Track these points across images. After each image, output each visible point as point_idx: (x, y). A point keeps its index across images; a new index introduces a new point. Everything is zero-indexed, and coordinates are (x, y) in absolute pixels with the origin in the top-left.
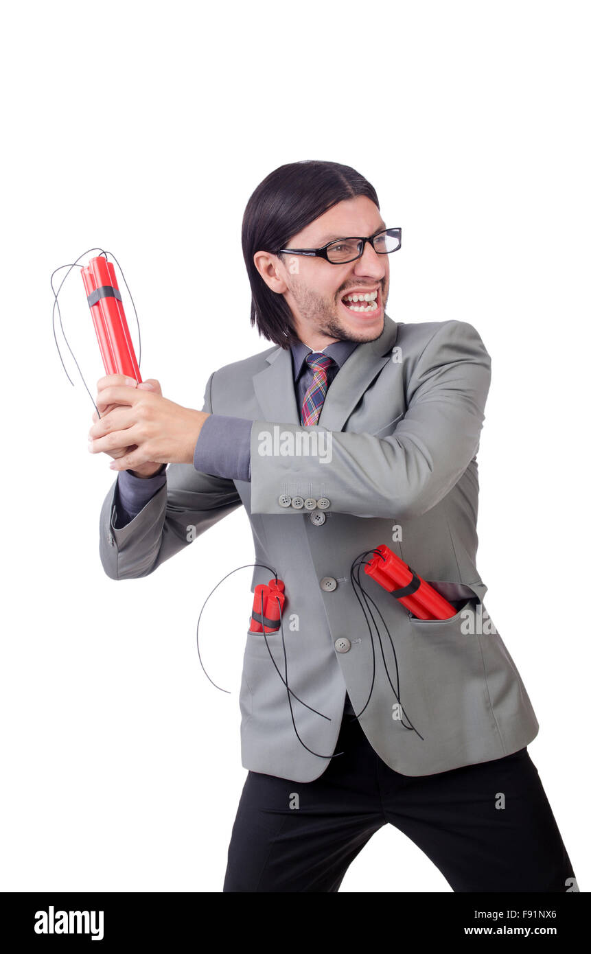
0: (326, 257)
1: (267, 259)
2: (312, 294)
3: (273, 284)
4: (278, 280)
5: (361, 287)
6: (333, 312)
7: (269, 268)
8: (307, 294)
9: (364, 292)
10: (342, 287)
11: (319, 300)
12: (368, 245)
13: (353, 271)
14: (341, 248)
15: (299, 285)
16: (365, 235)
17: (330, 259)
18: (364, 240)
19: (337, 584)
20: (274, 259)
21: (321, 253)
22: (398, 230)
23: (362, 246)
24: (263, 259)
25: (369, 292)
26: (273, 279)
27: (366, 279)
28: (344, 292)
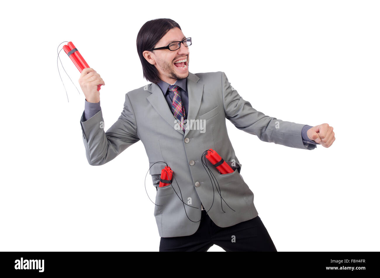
0: (169, 49)
1: (148, 53)
2: (165, 62)
3: (151, 62)
4: (152, 60)
5: (182, 58)
6: (172, 68)
7: (149, 56)
8: (163, 62)
9: (182, 60)
10: (174, 59)
11: (167, 64)
12: (182, 43)
13: (178, 53)
14: (174, 45)
15: (160, 60)
16: (180, 40)
17: (171, 49)
18: (180, 42)
19: (195, 162)
20: (150, 53)
21: (167, 48)
22: (190, 39)
23: (180, 44)
24: (146, 54)
25: (184, 59)
26: (150, 60)
27: (182, 55)
28: (175, 61)
